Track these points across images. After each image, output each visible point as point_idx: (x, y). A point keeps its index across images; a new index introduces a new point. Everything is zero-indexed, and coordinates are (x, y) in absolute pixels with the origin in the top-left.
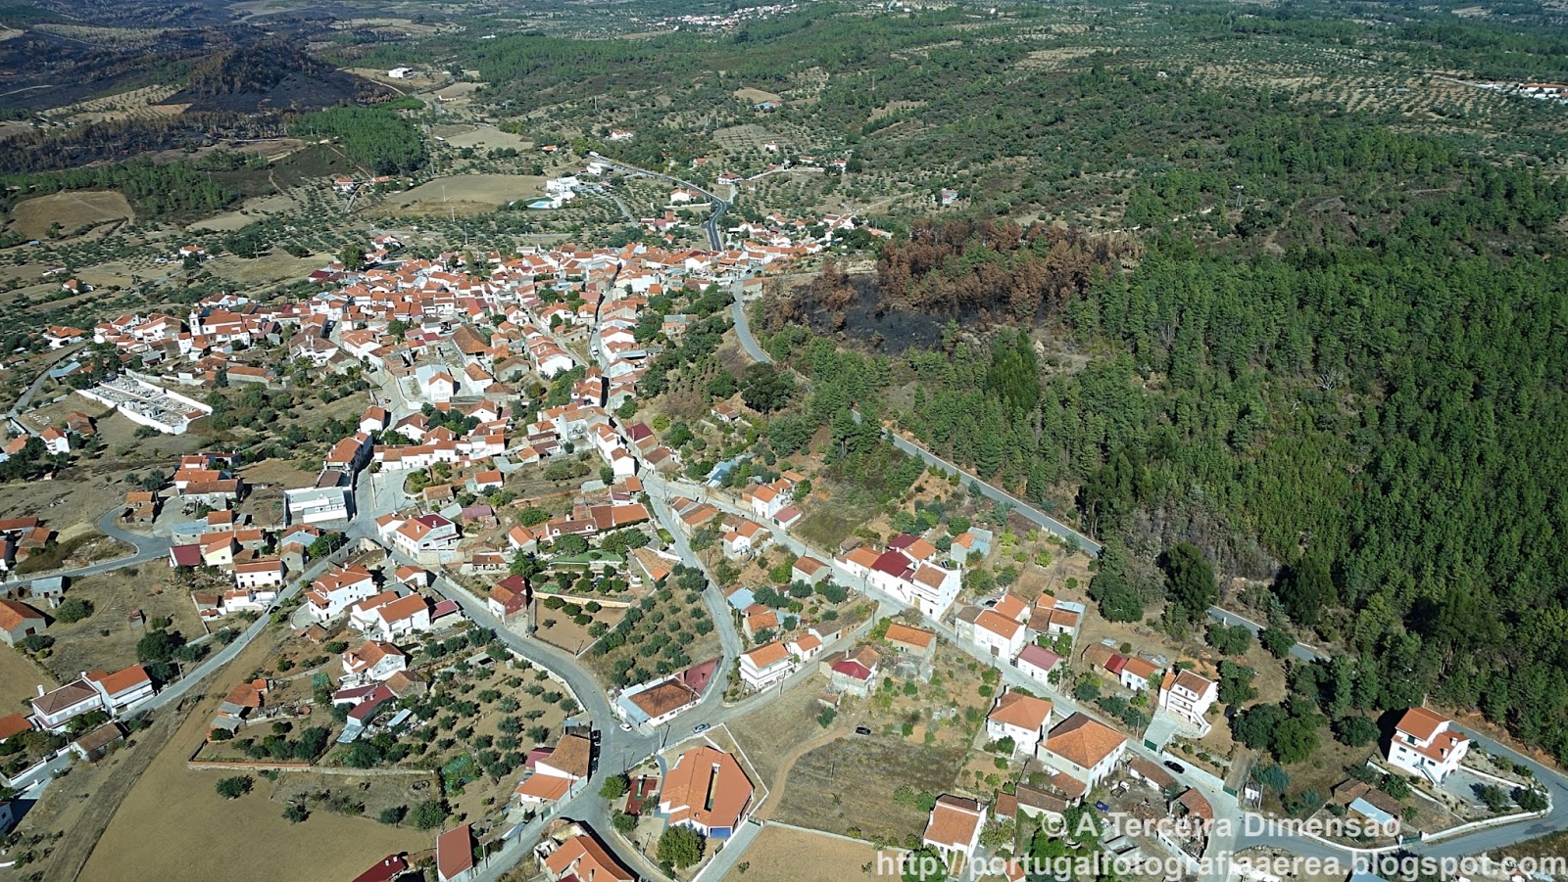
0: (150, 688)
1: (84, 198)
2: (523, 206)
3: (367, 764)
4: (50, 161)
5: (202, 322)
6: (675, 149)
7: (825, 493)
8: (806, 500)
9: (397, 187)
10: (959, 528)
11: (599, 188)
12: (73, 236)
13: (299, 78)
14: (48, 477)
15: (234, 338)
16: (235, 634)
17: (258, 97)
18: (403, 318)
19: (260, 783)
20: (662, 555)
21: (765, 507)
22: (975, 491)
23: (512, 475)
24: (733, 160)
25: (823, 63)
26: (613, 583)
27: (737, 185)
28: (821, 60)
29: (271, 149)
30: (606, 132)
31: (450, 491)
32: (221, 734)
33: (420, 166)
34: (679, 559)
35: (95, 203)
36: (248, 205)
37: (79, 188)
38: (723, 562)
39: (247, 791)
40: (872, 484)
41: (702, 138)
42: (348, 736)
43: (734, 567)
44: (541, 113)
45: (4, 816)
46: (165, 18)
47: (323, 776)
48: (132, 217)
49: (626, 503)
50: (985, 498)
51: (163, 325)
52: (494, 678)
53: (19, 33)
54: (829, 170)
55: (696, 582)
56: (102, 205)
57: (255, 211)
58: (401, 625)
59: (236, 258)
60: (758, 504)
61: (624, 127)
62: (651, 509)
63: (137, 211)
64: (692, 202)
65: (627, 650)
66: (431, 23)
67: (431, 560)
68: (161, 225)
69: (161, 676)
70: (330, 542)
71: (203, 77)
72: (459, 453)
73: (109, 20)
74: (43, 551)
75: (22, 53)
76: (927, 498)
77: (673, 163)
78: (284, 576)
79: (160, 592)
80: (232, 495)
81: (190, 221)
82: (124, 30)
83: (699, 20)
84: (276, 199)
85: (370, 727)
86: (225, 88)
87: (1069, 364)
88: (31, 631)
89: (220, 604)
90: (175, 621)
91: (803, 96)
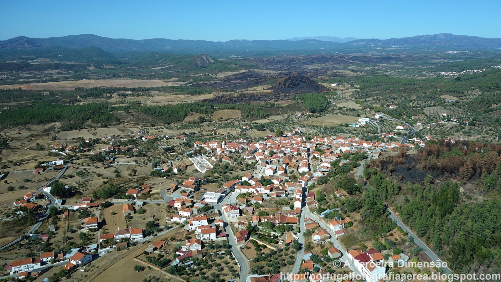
0: (142, 236)
1: (231, 112)
2: (347, 125)
3: (172, 273)
4: (229, 102)
5: (225, 144)
6: (407, 112)
7: (356, 228)
8: (349, 229)
9: (313, 116)
10: (398, 252)
11: (375, 123)
12: (224, 121)
13: (304, 84)
14: (165, 178)
15: (231, 150)
16: (171, 227)
17: (291, 89)
18: (275, 151)
19: (147, 269)
20: (294, 236)
21: (334, 228)
22: (412, 240)
23: (266, 200)
24: (427, 118)
25: (480, 88)
26: (274, 240)
27: (423, 125)
28: (479, 87)
29: (283, 103)
30: (388, 106)
31: (245, 201)
32: (146, 253)
33: (323, 111)
34: (297, 238)
35: (233, 113)
36: (271, 117)
37: (231, 109)
38: (310, 243)
39: (142, 271)
40: (374, 228)
41: (419, 110)
42: (174, 264)
43: (312, 245)
44: (370, 99)
45: (89, 258)
46: (285, 69)
47: (162, 273)
48: (240, 117)
49: (292, 216)
50: (415, 244)
51: (216, 144)
52: (223, 260)
53: (245, 71)
54: (461, 124)
55: (299, 247)
56: (234, 114)
57: (271, 119)
58: (206, 236)
59: (256, 131)
60: (332, 227)
61: (395, 104)
62: (299, 220)
63: (242, 116)
64: (404, 129)
65: (263, 263)
66: (356, 72)
67: (229, 220)
68: (246, 120)
69: (146, 233)
70: (208, 208)
71: (279, 83)
72: (257, 191)
73: (271, 69)
74: (145, 194)
75: (244, 76)
76: (392, 238)
77: (405, 117)
78: (191, 215)
79: (162, 212)
80: (193, 190)
81: (254, 120)
82: (271, 71)
83: (447, 74)
84: (279, 116)
85: (181, 263)
86: (283, 86)
87: (476, 200)
88: (130, 214)
89: (172, 218)
90: (160, 220)
91: (467, 99)
